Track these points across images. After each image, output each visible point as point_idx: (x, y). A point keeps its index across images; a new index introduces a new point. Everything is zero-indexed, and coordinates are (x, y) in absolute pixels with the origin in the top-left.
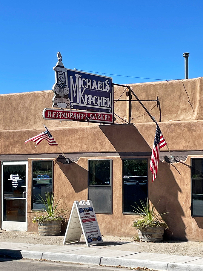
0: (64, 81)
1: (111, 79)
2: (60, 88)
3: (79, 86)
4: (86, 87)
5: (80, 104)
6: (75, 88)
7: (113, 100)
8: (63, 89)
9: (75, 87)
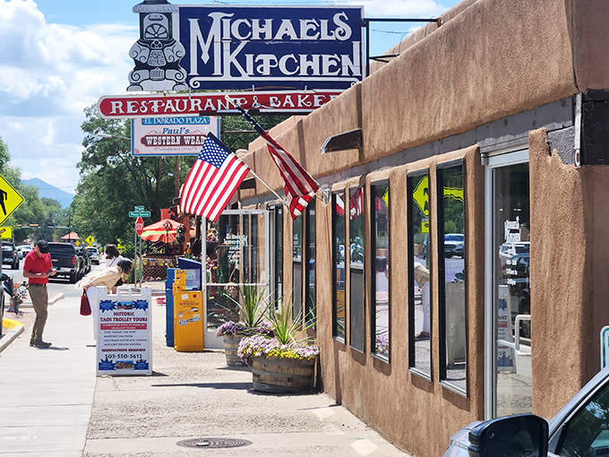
0: (166, 31)
1: (360, 9)
2: (151, 50)
3: (222, 36)
4: (251, 36)
5: (227, 77)
6: (208, 44)
7: (368, 58)
8: (162, 49)
9: (209, 40)
